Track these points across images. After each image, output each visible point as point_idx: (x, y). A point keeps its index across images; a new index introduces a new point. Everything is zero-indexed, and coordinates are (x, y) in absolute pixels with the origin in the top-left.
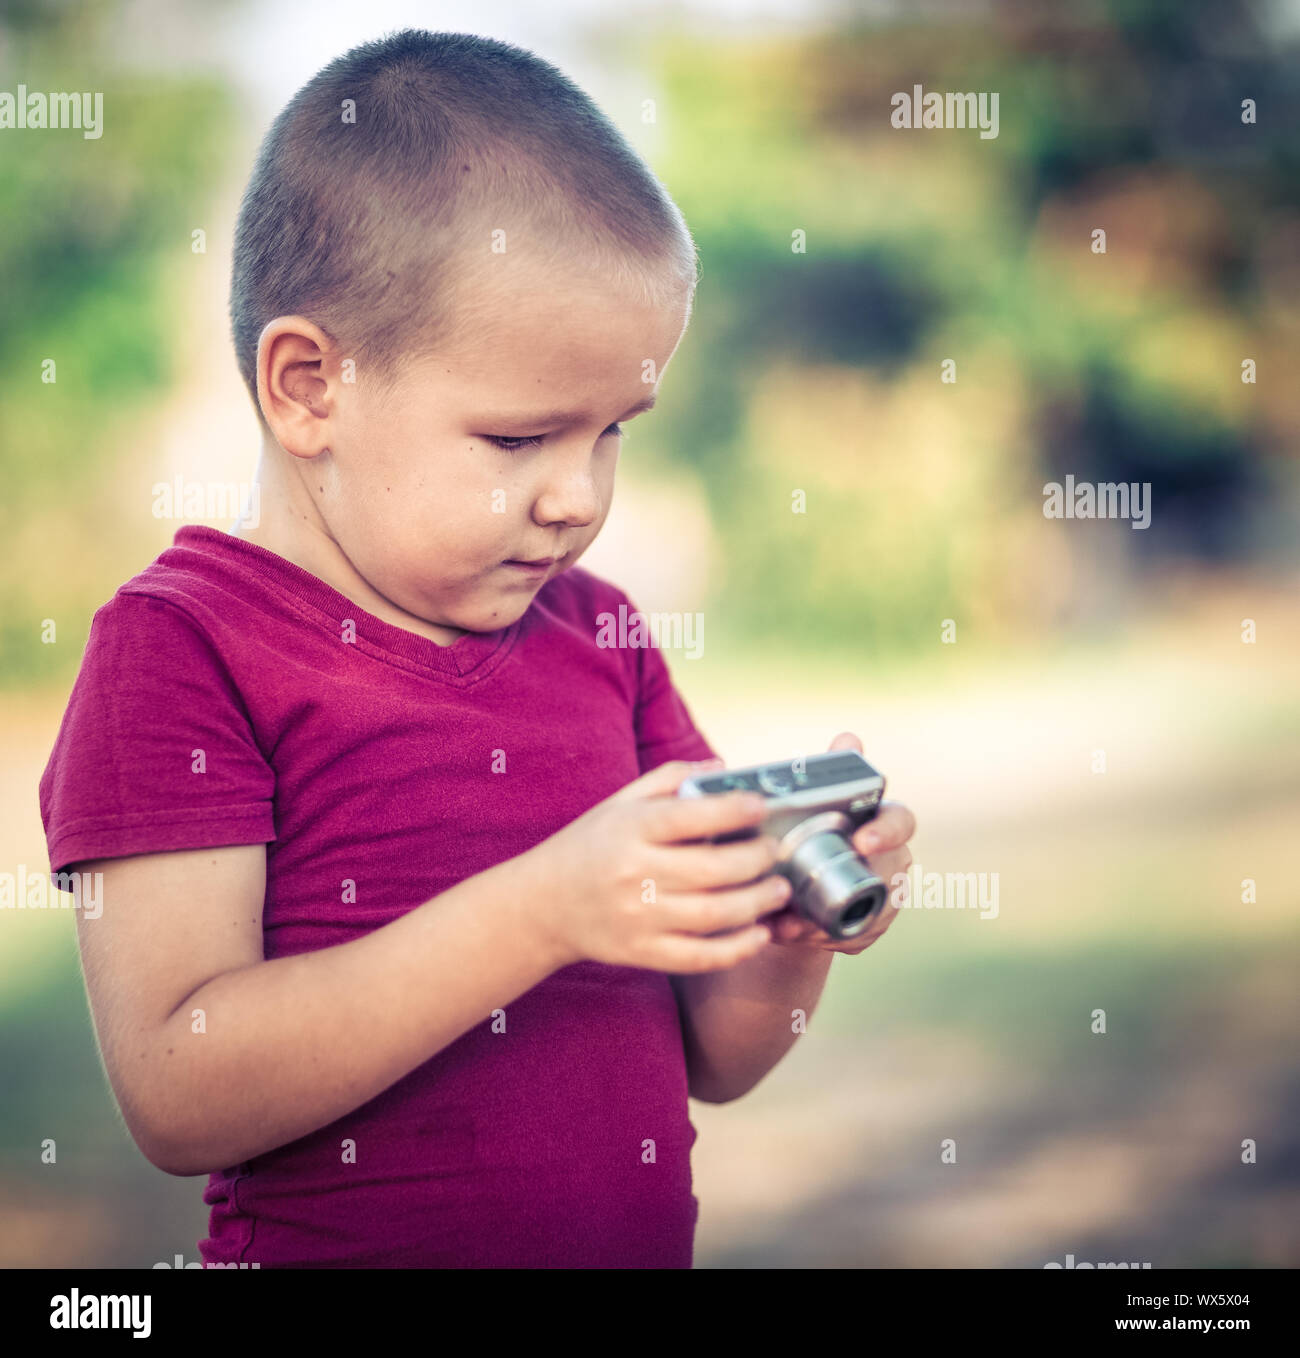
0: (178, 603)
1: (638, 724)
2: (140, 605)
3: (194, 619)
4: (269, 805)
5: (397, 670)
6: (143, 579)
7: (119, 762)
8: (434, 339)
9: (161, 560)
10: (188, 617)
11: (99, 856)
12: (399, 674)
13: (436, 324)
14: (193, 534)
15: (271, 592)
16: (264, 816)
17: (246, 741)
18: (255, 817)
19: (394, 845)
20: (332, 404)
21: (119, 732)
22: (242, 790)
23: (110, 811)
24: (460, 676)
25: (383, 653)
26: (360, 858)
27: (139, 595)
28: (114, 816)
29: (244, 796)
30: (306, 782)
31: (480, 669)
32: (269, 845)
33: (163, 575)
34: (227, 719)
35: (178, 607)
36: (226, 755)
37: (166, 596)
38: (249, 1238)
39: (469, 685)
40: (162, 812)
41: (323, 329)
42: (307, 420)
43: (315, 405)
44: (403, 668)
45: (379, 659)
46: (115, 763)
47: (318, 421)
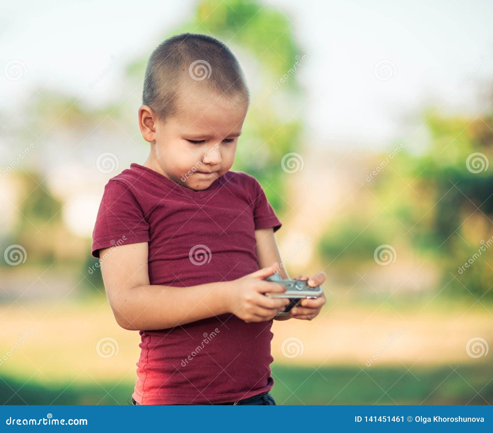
0: (123, 182)
1: (254, 213)
2: (114, 183)
3: (127, 186)
4: (147, 232)
5: (183, 198)
6: (116, 177)
7: (108, 223)
8: (173, 114)
9: (123, 172)
10: (125, 185)
11: (103, 247)
12: (183, 199)
13: (173, 110)
14: (134, 166)
15: (149, 179)
16: (146, 235)
17: (140, 216)
18: (143, 235)
19: (180, 239)
20: (155, 129)
21: (108, 215)
22: (140, 228)
23: (106, 236)
24: (201, 199)
25: (179, 194)
26: (172, 242)
27: (114, 180)
28: (107, 237)
29: (140, 230)
30: (156, 225)
31: (206, 197)
32: (149, 242)
33: (122, 176)
34: (136, 211)
35: (123, 183)
36: (135, 220)
37: (120, 180)
38: (149, 341)
39: (203, 201)
40: (118, 235)
41: (151, 109)
42: (150, 132)
43: (152, 129)
44: (185, 197)
45: (178, 195)
46: (107, 223)
47: (153, 133)
